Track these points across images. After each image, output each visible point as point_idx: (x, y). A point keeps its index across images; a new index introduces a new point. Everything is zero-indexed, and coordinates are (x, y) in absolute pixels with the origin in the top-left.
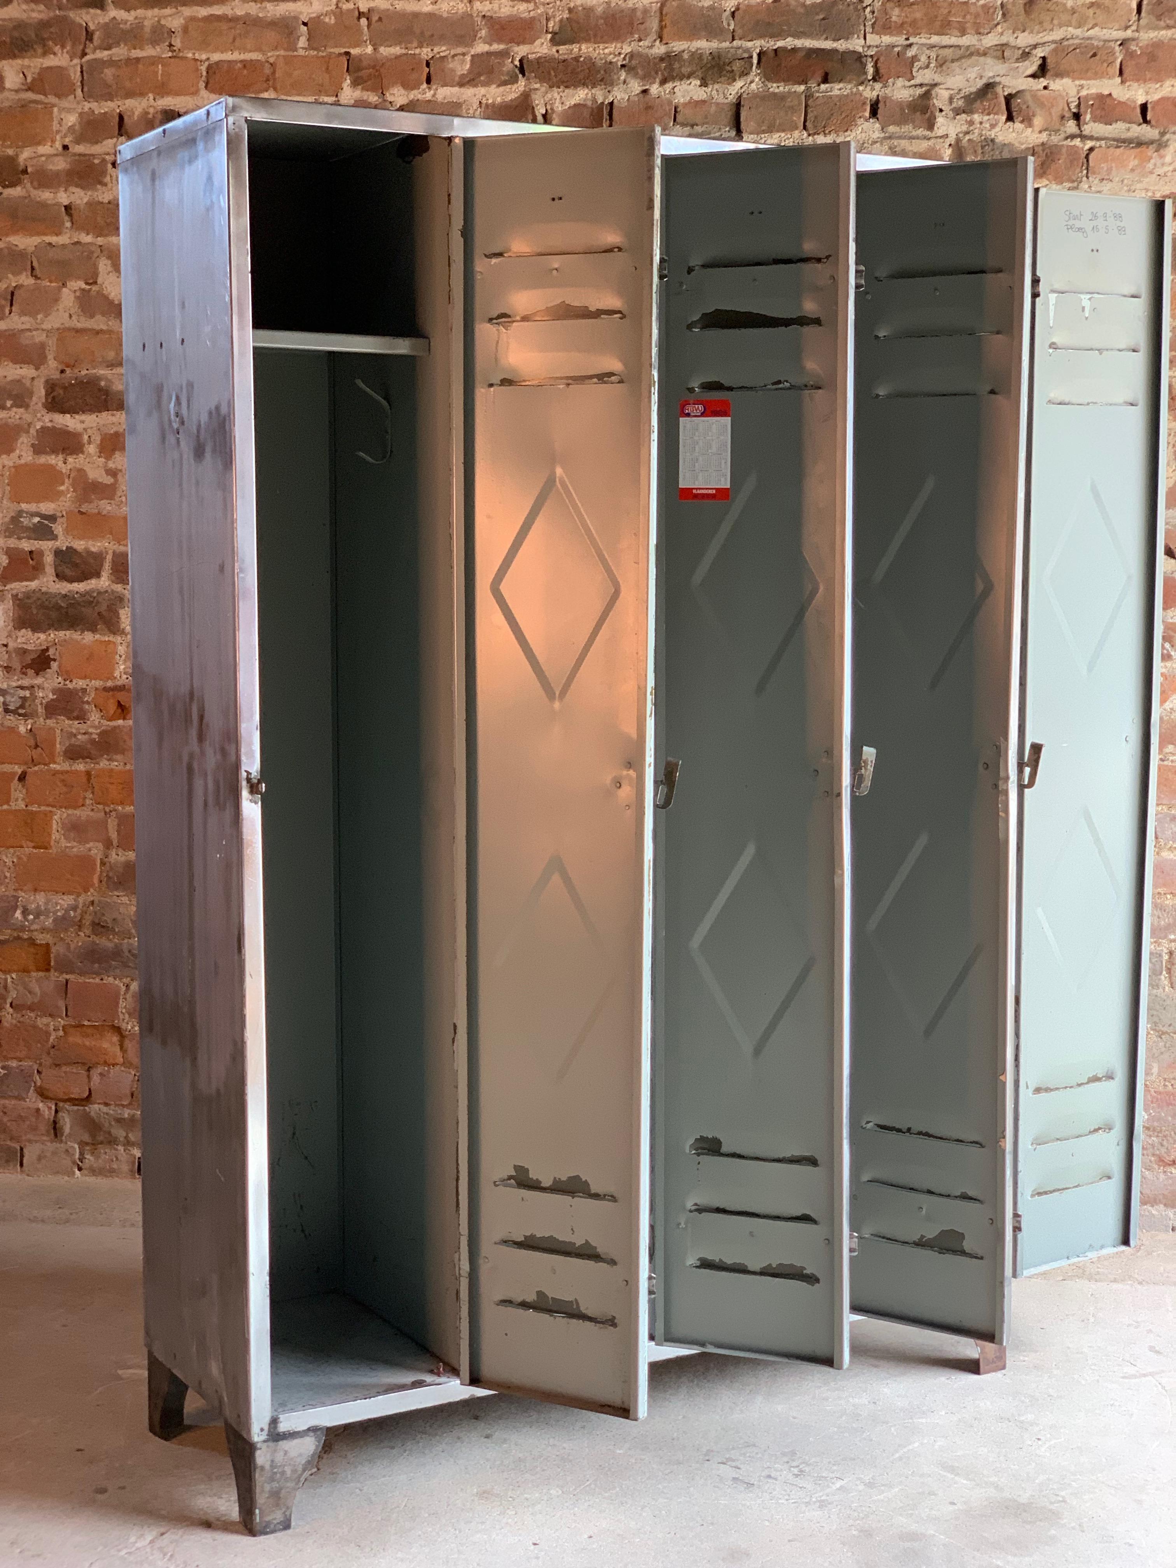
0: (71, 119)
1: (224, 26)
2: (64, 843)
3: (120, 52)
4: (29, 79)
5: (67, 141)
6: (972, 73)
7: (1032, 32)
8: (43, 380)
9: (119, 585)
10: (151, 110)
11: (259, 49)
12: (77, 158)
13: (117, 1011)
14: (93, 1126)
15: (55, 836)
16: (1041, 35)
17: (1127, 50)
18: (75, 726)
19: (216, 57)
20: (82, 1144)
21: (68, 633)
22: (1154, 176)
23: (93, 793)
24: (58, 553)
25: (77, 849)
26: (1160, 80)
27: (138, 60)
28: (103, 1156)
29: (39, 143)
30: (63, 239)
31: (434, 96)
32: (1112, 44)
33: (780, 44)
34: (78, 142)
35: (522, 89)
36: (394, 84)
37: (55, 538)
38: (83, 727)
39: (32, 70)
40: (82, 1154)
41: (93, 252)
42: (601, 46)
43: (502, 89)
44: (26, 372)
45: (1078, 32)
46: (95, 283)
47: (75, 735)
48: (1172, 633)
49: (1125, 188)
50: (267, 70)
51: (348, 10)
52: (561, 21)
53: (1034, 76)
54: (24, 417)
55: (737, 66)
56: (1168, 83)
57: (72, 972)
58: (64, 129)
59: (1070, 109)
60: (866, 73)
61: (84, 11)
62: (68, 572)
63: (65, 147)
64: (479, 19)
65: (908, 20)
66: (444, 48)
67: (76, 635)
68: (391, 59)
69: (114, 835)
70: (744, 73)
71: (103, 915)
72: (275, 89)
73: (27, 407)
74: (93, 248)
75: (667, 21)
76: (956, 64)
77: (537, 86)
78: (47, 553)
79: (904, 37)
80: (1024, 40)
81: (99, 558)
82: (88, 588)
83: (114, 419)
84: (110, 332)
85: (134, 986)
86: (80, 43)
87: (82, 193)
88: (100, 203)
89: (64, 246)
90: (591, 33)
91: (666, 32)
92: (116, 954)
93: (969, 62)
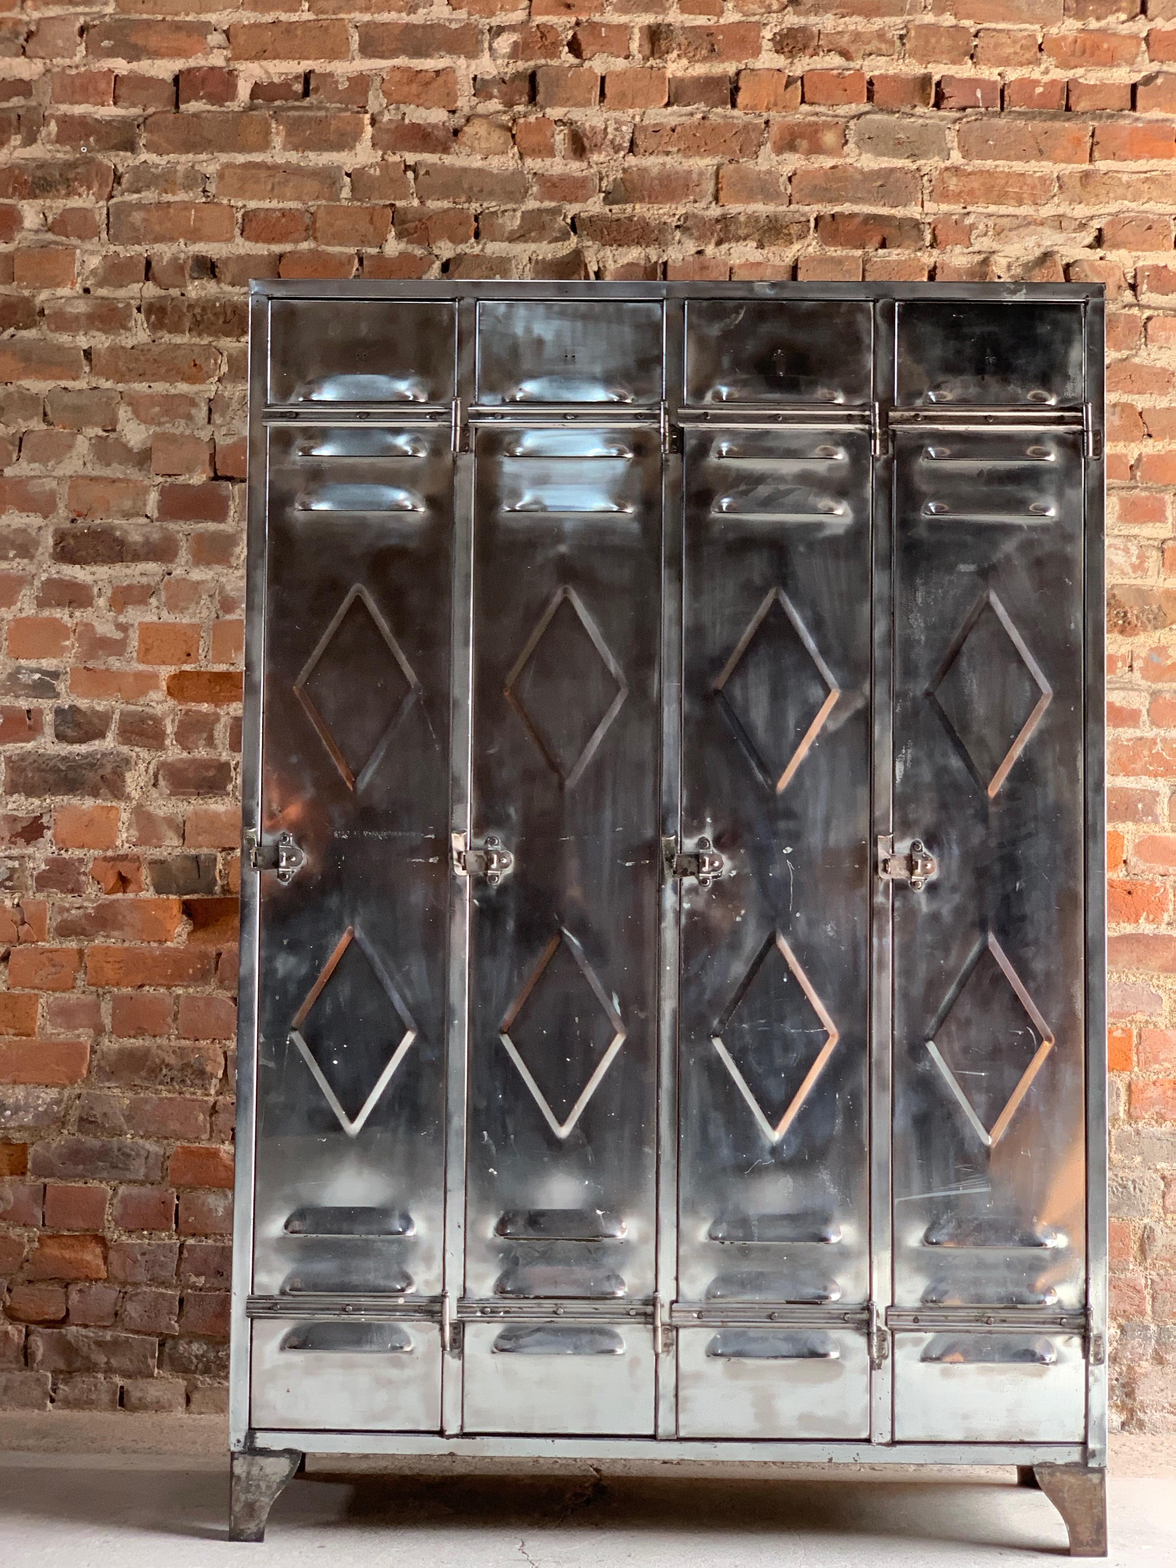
0: (94, 262)
1: (263, 174)
2: (49, 1029)
3: (149, 196)
4: (50, 219)
5: (88, 284)
6: (1031, 242)
7: (1087, 204)
8: (51, 529)
9: (126, 747)
10: (182, 256)
11: (298, 198)
12: (99, 301)
13: (102, 1219)
14: (69, 1351)
15: (40, 1021)
16: (1097, 207)
18: (69, 900)
19: (252, 205)
20: (55, 1372)
21: (66, 798)
23: (85, 973)
24: (59, 712)
25: (64, 1035)
27: (169, 204)
28: (80, 1386)
29: (58, 285)
30: (81, 384)
31: (482, 250)
32: (1167, 218)
33: (837, 209)
34: (100, 284)
35: (573, 246)
36: (441, 238)
37: (57, 696)
38: (78, 902)
39: (55, 211)
40: (54, 1384)
41: (112, 398)
42: (656, 206)
43: (553, 245)
44: (34, 520)
45: (1133, 205)
46: (114, 430)
47: (68, 910)
50: (307, 219)
51: (395, 163)
52: (615, 180)
53: (1090, 246)
54: (27, 568)
55: (795, 229)
57: (51, 1175)
58: (86, 272)
59: (1126, 280)
60: (923, 240)
61: (113, 153)
62: (70, 733)
63: (87, 291)
64: (530, 176)
65: (966, 189)
66: (494, 204)
67: (75, 801)
68: (436, 214)
69: (107, 1021)
70: (801, 237)
71: (92, 1108)
72: (315, 239)
73: (31, 557)
74: (113, 394)
75: (724, 183)
76: (1015, 233)
77: (590, 243)
78: (47, 711)
79: (962, 205)
80: (1081, 211)
81: (105, 718)
82: (91, 749)
83: (129, 571)
84: (128, 481)
85: (122, 1189)
86: (107, 186)
87: (104, 338)
88: (122, 347)
89: (81, 391)
90: (645, 193)
91: (722, 194)
92: (104, 1153)
93: (1027, 231)
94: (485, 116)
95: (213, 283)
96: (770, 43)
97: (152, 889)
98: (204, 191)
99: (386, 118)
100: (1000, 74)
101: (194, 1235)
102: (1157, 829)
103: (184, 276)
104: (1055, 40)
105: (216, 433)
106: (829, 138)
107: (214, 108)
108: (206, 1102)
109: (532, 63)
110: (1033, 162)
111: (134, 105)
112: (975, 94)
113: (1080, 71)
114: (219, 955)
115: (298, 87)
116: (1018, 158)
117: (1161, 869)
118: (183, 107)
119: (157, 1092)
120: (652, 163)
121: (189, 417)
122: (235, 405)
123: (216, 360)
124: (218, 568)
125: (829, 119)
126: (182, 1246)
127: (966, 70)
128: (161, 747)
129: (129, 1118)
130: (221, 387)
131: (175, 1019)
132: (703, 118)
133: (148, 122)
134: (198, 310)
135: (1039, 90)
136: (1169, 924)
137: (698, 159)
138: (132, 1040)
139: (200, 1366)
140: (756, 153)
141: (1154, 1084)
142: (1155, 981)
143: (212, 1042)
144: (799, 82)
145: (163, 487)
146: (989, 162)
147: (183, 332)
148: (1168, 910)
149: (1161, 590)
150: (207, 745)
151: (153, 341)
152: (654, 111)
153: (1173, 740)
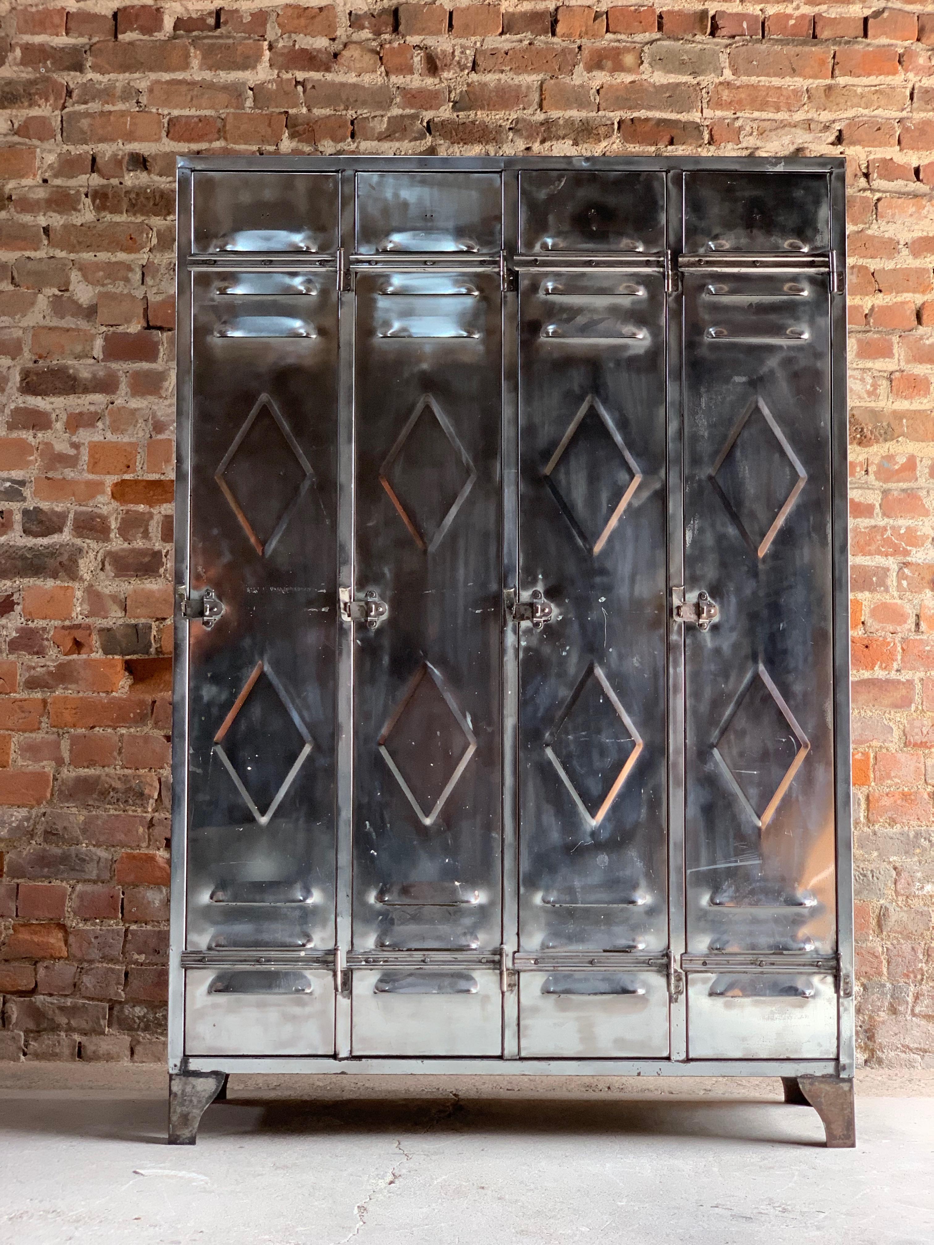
0: (51, 158)
1: (184, 88)
2: (20, 762)
3: (94, 106)
4: (16, 126)
5: (47, 175)
6: (786, 140)
7: (831, 111)
8: (18, 368)
9: (79, 539)
10: (120, 153)
11: (212, 107)
12: (55, 189)
13: (64, 910)
14: (37, 1014)
15: (13, 756)
16: (838, 113)
17: (904, 126)
18: (35, 660)
19: (176, 113)
20: (27, 1032)
21: (32, 580)
22: (928, 220)
23: (48, 718)
24: (26, 512)
25: (32, 767)
26: (929, 148)
27: (110, 112)
28: (47, 1042)
29: (22, 177)
30: (40, 254)
31: (357, 147)
32: (892, 121)
33: (636, 114)
34: (56, 176)
35: (429, 144)
36: (325, 138)
37: (24, 499)
38: (42, 661)
39: (20, 119)
40: (26, 1041)
41: (66, 265)
42: (493, 112)
43: (413, 143)
44: (5, 362)
45: (866, 112)
46: (67, 290)
47: (34, 668)
49: (906, 229)
50: (219, 124)
51: (289, 80)
52: (462, 91)
53: (833, 144)
55: (602, 130)
57: (23, 877)
58: (45, 166)
59: (861, 170)
60: (703, 139)
61: (65, 73)
62: (34, 528)
63: (45, 181)
64: (394, 89)
65: (736, 99)
66: (365, 111)
67: (39, 582)
68: (322, 119)
69: (66, 755)
70: (607, 136)
71: (55, 824)
72: (226, 139)
73: (3, 391)
74: (67, 262)
75: (547, 94)
76: (774, 133)
77: (442, 142)
78: (16, 512)
79: (733, 112)
80: (825, 116)
81: (62, 517)
82: (51, 541)
83: (80, 401)
84: (78, 330)
85: (79, 887)
86: (61, 98)
87: (59, 217)
88: (74, 225)
89: (41, 260)
90: (485, 103)
91: (545, 103)
92: (64, 859)
93: (783, 132)
94: (359, 43)
95: (145, 174)
97: (100, 650)
98: (138, 102)
99: (280, 45)
100: (761, 10)
101: (136, 922)
102: (887, 597)
103: (122, 169)
105: (148, 292)
106: (629, 59)
107: (146, 37)
108: (145, 818)
110: (788, 78)
111: (81, 35)
112: (742, 26)
113: (824, 7)
114: (154, 702)
115: (211, 21)
116: (776, 75)
117: (891, 628)
118: (120, 37)
119: (106, 810)
120: (491, 78)
121: (127, 280)
122: (163, 270)
123: (147, 234)
124: (151, 398)
125: (628, 45)
126: (127, 930)
127: (735, 7)
128: (107, 539)
129: (84, 831)
130: (152, 256)
131: (120, 753)
132: (530, 44)
133: (93, 48)
134: (133, 196)
135: (792, 22)
136: (897, 671)
137: (526, 76)
138: (86, 770)
139: (142, 1025)
140: (571, 71)
141: (887, 795)
142: (887, 715)
143: (149, 771)
144: (605, 16)
145: (107, 335)
146: (753, 78)
147: (122, 213)
148: (896, 660)
149: (890, 411)
150: (143, 538)
151: (98, 220)
152: (491, 38)
153: (900, 527)
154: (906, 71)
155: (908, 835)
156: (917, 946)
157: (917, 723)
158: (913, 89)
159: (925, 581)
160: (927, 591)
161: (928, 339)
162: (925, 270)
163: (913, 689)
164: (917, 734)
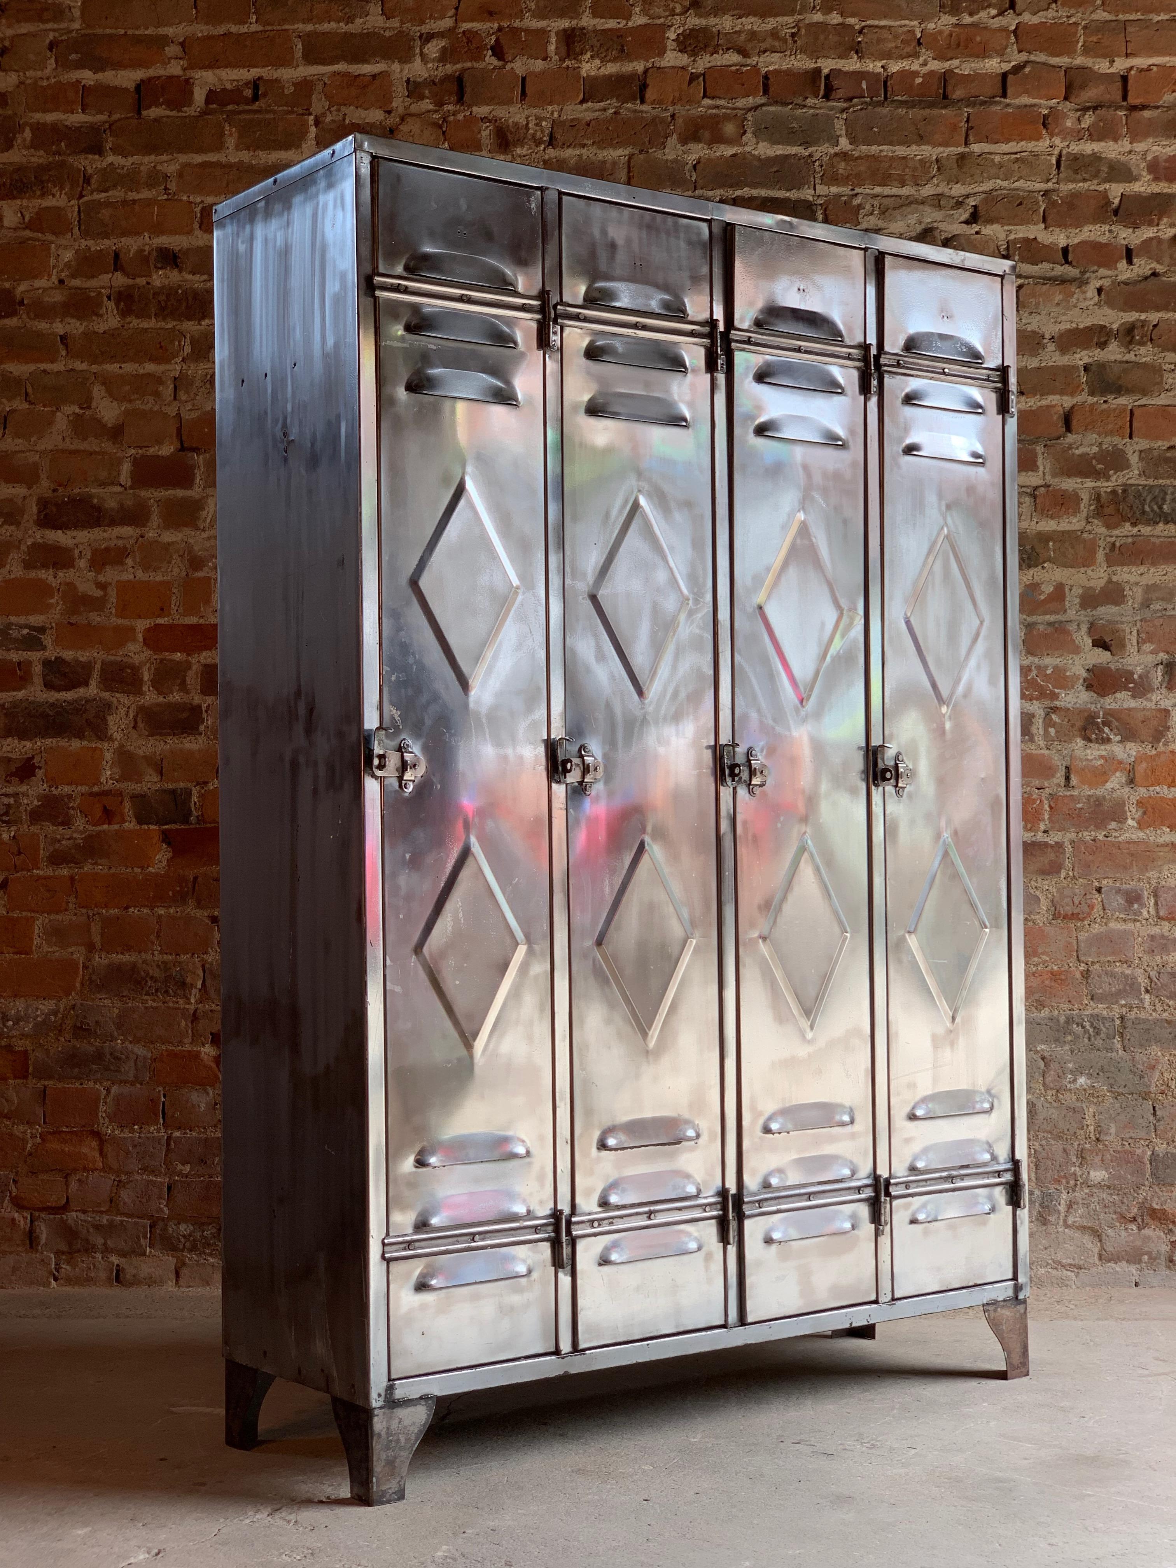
0: (68, 256)
1: (218, 172)
2: (46, 948)
3: (117, 194)
4: (27, 218)
5: (63, 275)
6: (912, 219)
7: (963, 184)
8: (35, 499)
9: (108, 693)
10: (147, 248)
13: (97, 1115)
14: (69, 1234)
15: (37, 941)
16: (972, 186)
17: (1049, 200)
18: (60, 832)
19: (210, 200)
20: (58, 1253)
21: (54, 740)
22: (1078, 309)
23: (76, 897)
24: (46, 663)
25: (59, 953)
26: (1079, 225)
27: (134, 201)
28: (80, 1264)
29: (35, 277)
30: (58, 367)
32: (1035, 195)
33: (738, 193)
34: (73, 276)
37: (44, 648)
38: (68, 833)
39: (31, 210)
40: (56, 1264)
41: (87, 379)
44: (20, 490)
45: (1005, 184)
46: (89, 407)
47: (59, 841)
48: (1110, 718)
49: (1052, 320)
53: (967, 222)
54: (15, 534)
56: (1086, 229)
57: (51, 1078)
58: (61, 265)
59: (1000, 252)
60: (816, 220)
61: (82, 157)
62: (56, 682)
63: (61, 282)
65: (854, 173)
67: (63, 743)
69: (97, 939)
71: (85, 1017)
73: (18, 524)
74: (88, 375)
75: (635, 172)
76: (898, 211)
78: (35, 663)
79: (850, 187)
80: (958, 190)
81: (87, 667)
82: (76, 696)
83: (106, 535)
84: (103, 453)
85: (115, 1089)
86: (78, 186)
87: (78, 324)
88: (95, 333)
89: (59, 373)
92: (97, 1057)
93: (909, 209)
94: (418, 115)
95: (175, 272)
96: (674, 44)
97: (134, 820)
98: (166, 189)
99: (328, 119)
100: (883, 67)
101: (179, 1128)
102: (1033, 747)
103: (149, 267)
104: (932, 34)
105: (182, 409)
106: (729, 129)
107: (173, 113)
108: (187, 1010)
109: (459, 66)
110: (914, 147)
111: (100, 112)
112: (860, 86)
113: (956, 62)
114: (196, 878)
115: (248, 93)
116: (900, 143)
117: (1037, 783)
118: (144, 113)
119: (144, 1002)
120: (570, 154)
121: (157, 394)
122: (198, 383)
123: (179, 342)
124: (187, 531)
125: (728, 111)
126: (169, 1138)
127: (852, 64)
128: (139, 692)
129: (119, 1026)
130: (185, 367)
131: (158, 937)
132: (615, 113)
133: (114, 128)
134: (162, 298)
135: (919, 80)
136: (1045, 832)
137: (611, 151)
138: (120, 956)
139: (188, 1244)
140: (663, 143)
141: (1034, 975)
142: (1033, 883)
143: (192, 956)
144: (701, 78)
145: (135, 458)
146: (874, 147)
147: (149, 317)
148: (1044, 820)
149: (1034, 532)
150: (180, 690)
151: (123, 326)
152: (570, 107)
153: (1047, 667)
154: (1052, 135)
155: (1058, 1021)
156: (1069, 1147)
157: (1067, 892)
158: (1060, 155)
159: (1076, 728)
160: (1078, 740)
161: (1077, 448)
162: (1075, 368)
163: (1064, 853)
164: (1067, 905)
